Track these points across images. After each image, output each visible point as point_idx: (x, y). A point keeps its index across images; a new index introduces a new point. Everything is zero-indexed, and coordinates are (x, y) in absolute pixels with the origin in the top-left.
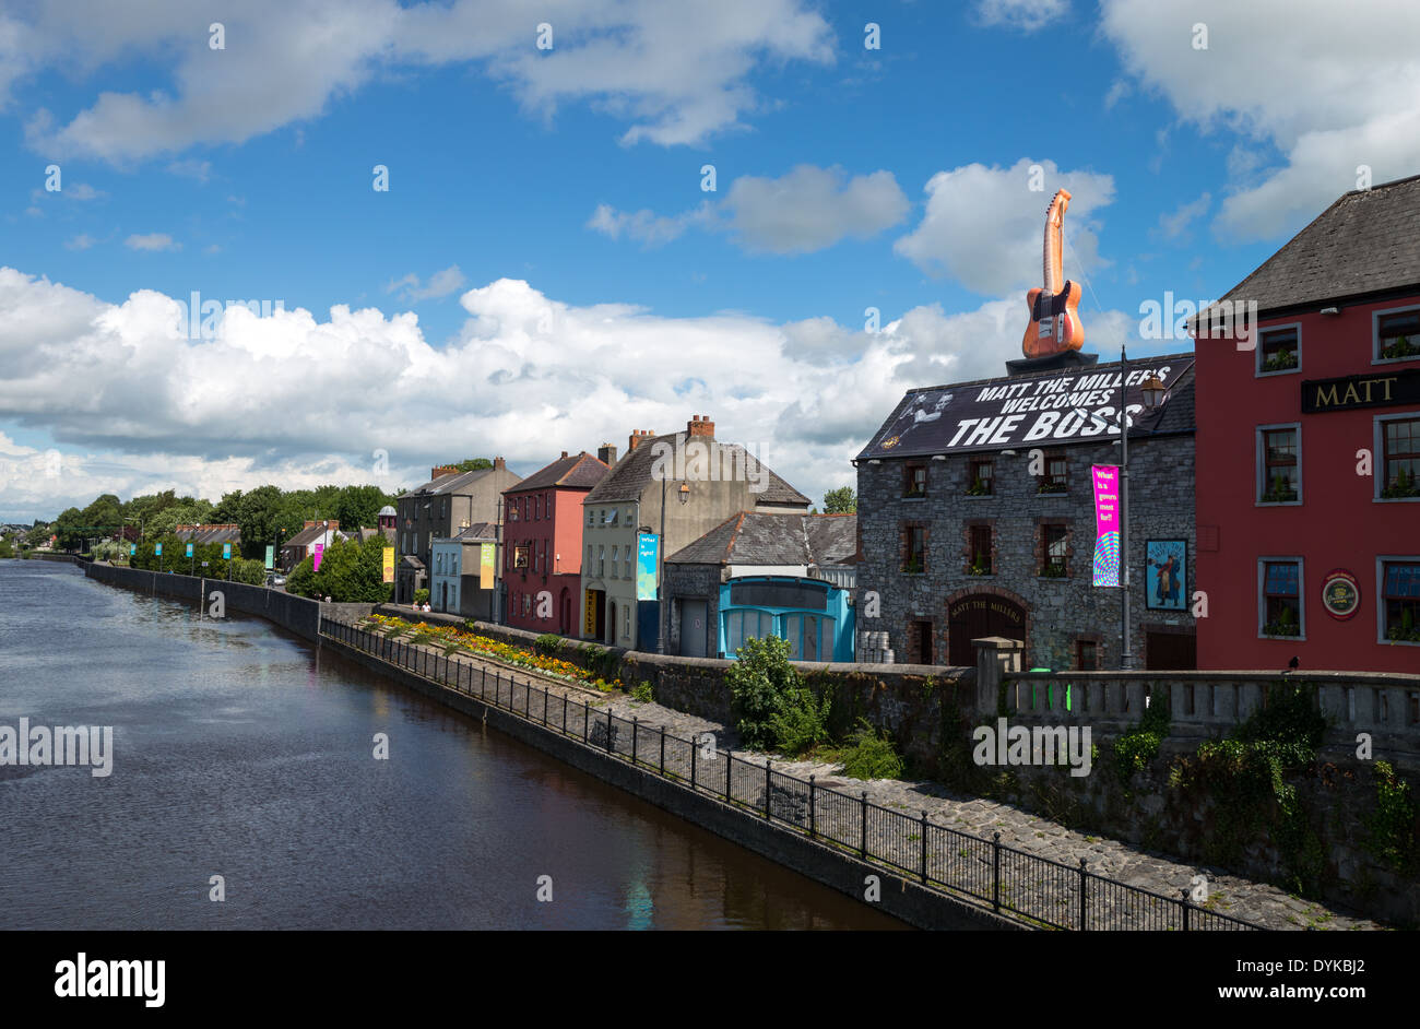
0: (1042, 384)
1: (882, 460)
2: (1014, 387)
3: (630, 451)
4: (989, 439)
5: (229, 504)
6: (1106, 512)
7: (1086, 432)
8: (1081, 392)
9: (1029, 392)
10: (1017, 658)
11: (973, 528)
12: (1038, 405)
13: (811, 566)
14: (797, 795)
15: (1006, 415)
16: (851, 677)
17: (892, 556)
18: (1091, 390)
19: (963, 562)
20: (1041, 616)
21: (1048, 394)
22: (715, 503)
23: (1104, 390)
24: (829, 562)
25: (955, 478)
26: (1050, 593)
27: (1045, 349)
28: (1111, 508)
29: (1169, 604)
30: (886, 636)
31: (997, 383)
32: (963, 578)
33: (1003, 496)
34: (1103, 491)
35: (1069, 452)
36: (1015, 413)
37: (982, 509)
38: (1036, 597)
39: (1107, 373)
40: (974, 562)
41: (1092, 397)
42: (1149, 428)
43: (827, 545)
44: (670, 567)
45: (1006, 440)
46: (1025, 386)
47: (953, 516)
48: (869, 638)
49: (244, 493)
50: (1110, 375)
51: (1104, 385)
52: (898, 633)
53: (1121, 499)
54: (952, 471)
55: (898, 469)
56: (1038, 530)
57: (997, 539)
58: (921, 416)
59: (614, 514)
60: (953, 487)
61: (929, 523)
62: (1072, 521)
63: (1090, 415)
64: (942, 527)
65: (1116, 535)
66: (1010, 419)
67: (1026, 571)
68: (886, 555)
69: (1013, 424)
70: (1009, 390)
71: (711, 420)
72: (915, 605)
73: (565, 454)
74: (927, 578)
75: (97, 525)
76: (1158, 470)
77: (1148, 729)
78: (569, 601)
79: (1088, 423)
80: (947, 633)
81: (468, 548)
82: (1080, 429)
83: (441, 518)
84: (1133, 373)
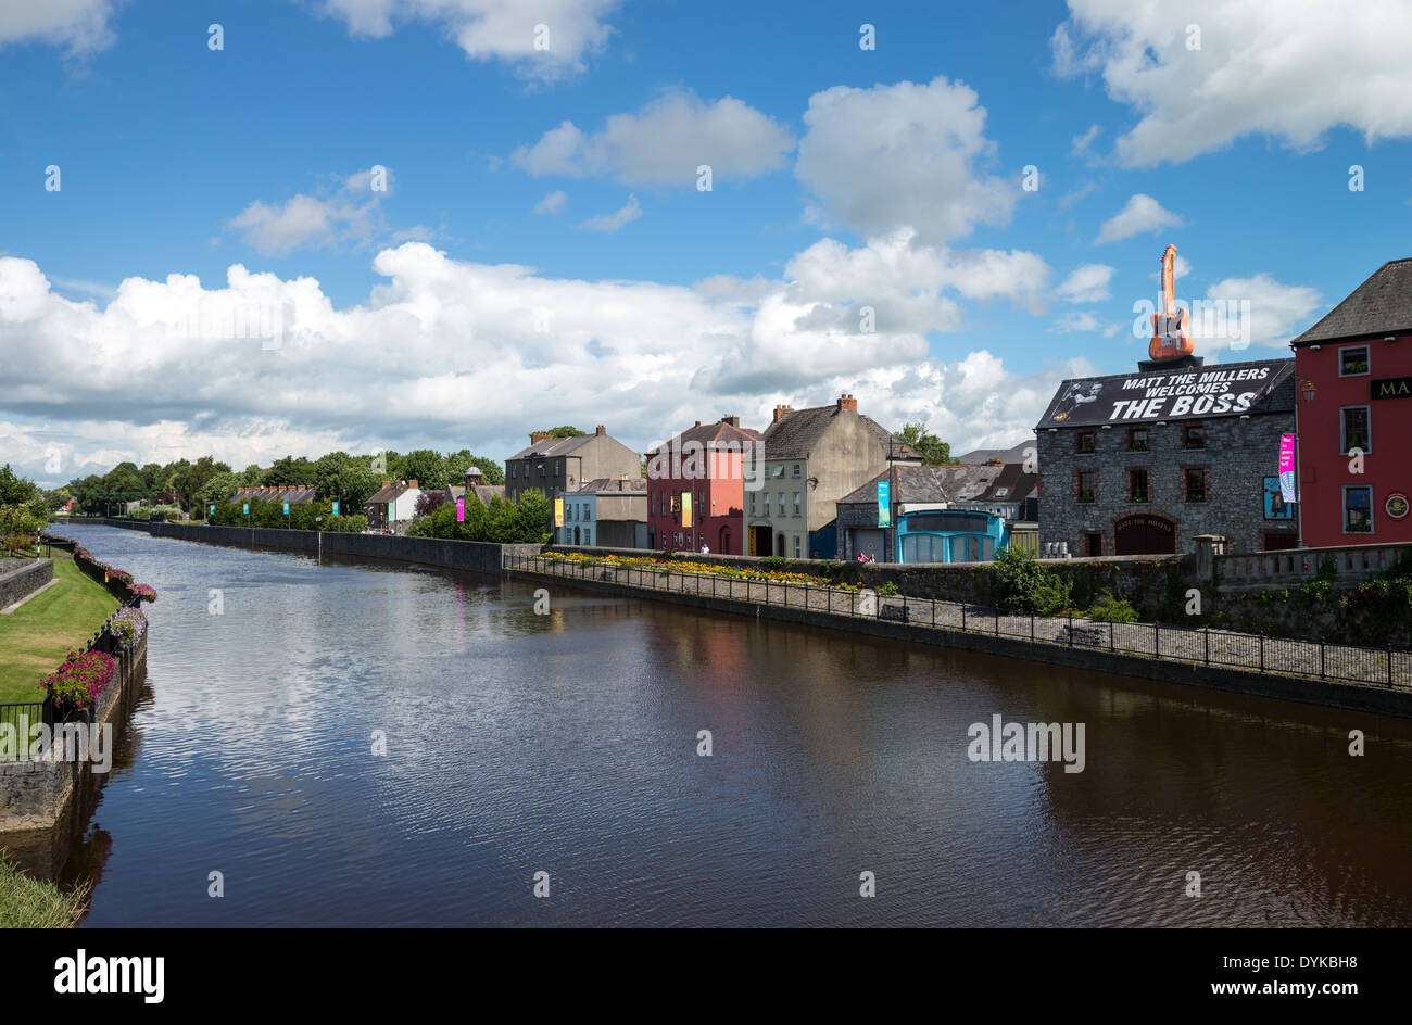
0: (1173, 378)
1: (1058, 428)
2: (1151, 380)
3: (775, 421)
4: (1142, 414)
5: (281, 468)
6: (1284, 461)
7: (1216, 410)
8: (1205, 384)
9: (1164, 383)
10: (1221, 546)
11: (1132, 472)
12: (1174, 391)
13: (950, 503)
14: (1090, 631)
15: (1150, 399)
16: (1090, 566)
17: (1068, 492)
18: (1213, 382)
19: (1126, 494)
20: (1186, 527)
21: (1179, 384)
22: (859, 459)
23: (1223, 382)
24: (963, 500)
25: (1118, 440)
26: (1193, 512)
27: (1166, 354)
28: (1288, 458)
29: (1280, 516)
30: (1065, 544)
31: (1133, 377)
32: (1125, 505)
33: (1155, 451)
34: (1285, 449)
35: (1205, 423)
36: (1157, 397)
37: (1139, 459)
38: (1182, 515)
39: (1222, 371)
40: (1134, 494)
41: (1214, 387)
42: (1264, 407)
43: (958, 488)
44: (844, 507)
45: (1156, 415)
46: (1160, 379)
47: (1117, 464)
48: (1052, 547)
49: (294, 459)
50: (1224, 373)
51: (1221, 379)
52: (1074, 543)
53: (1295, 454)
54: (1116, 435)
55: (1071, 435)
56: (1184, 473)
57: (1152, 479)
58: (1079, 398)
59: (781, 468)
60: (1116, 446)
61: (1098, 469)
62: (1208, 466)
63: (1216, 399)
64: (1108, 472)
65: (1292, 474)
66: (1154, 401)
67: (1174, 499)
68: (1062, 491)
69: (1157, 404)
70: (1147, 382)
71: (854, 398)
72: (1087, 524)
73: (698, 423)
74: (1097, 506)
75: (120, 490)
76: (1271, 434)
77: (1322, 578)
78: (727, 536)
79: (1216, 404)
80: (1114, 542)
81: (601, 499)
82: (1212, 408)
83: (555, 476)
84: (1242, 372)
